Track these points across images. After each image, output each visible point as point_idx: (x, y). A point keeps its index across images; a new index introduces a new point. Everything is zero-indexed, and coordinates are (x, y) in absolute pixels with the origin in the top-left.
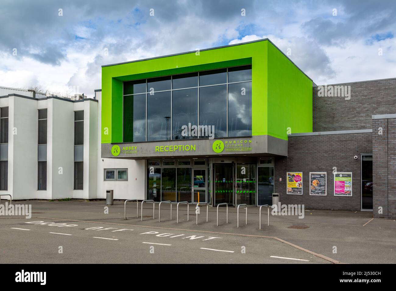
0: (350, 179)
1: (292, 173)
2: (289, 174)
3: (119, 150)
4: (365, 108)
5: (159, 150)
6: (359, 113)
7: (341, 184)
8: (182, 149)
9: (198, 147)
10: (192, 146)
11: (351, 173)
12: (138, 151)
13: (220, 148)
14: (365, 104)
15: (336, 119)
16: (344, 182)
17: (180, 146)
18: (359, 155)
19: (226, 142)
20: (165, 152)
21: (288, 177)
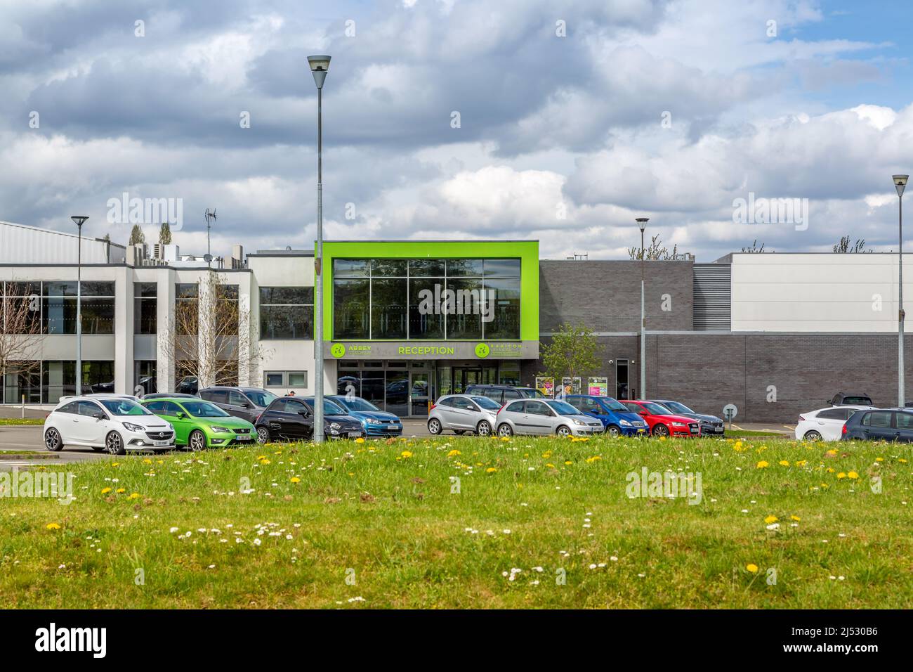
0: (606, 385)
1: (542, 379)
2: (538, 380)
3: (343, 351)
4: (599, 294)
5: (405, 351)
6: (592, 300)
7: (595, 390)
8: (435, 352)
9: (456, 351)
10: (449, 349)
11: (606, 379)
12: (373, 352)
13: (484, 352)
14: (598, 289)
15: (564, 305)
16: (598, 388)
17: (433, 348)
18: (614, 360)
19: (492, 345)
20: (411, 354)
21: (537, 382)
